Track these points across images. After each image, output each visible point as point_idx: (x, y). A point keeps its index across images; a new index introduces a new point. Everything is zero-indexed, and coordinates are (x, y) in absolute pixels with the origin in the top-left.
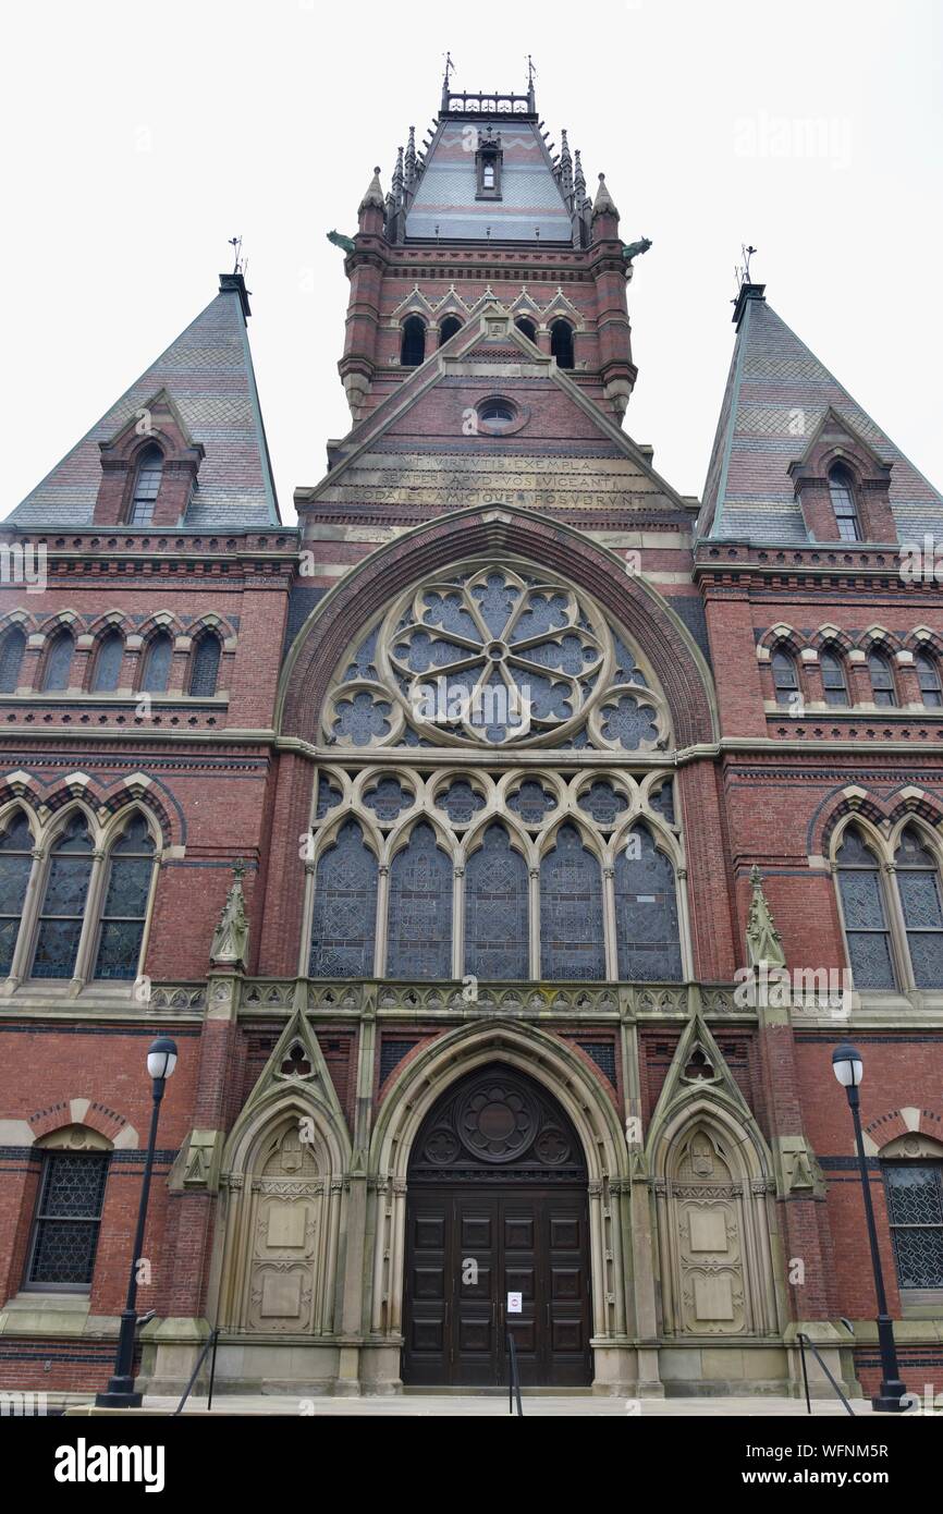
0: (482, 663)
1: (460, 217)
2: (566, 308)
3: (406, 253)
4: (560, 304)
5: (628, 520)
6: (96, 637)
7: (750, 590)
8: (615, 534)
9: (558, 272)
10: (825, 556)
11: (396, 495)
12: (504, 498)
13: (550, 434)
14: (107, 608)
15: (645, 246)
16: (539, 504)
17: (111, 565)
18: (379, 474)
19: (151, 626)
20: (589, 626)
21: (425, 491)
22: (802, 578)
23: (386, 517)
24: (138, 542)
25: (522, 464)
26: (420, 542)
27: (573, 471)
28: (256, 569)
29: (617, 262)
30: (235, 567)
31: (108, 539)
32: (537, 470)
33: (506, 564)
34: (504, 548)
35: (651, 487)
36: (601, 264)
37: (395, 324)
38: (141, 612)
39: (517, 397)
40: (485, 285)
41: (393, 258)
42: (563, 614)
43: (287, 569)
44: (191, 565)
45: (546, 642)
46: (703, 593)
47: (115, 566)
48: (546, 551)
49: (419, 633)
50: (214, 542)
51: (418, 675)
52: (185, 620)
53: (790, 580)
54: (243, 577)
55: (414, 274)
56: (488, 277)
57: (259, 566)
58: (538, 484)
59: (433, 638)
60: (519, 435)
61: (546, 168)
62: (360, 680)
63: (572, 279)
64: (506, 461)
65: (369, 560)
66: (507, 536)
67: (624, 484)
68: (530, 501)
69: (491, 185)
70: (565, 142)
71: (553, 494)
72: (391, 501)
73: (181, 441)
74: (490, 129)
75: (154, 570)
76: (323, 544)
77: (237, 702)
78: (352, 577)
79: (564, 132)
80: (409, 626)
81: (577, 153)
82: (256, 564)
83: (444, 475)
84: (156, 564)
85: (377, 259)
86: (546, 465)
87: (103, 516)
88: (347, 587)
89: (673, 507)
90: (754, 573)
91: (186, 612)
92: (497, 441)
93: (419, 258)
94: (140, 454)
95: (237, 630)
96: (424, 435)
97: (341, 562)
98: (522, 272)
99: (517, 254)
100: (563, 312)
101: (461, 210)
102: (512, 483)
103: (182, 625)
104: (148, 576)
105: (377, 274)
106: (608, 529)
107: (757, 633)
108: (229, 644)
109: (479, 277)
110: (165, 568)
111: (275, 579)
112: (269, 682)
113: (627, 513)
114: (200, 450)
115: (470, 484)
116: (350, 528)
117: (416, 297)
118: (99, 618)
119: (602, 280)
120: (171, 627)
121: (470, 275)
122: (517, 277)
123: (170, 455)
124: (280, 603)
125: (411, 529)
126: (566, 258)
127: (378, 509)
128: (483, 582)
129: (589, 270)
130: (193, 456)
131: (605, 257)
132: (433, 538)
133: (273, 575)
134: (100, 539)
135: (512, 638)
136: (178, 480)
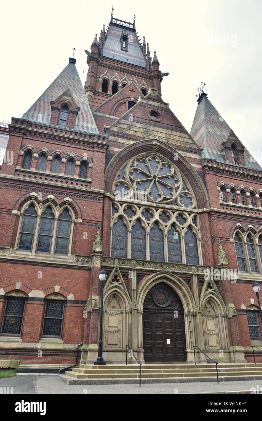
0: (151, 180)
1: (117, 54)
2: (145, 86)
3: (104, 61)
4: (144, 84)
5: (186, 149)
6: (53, 157)
7: (215, 172)
8: (184, 153)
9: (144, 76)
10: (231, 167)
11: (131, 132)
12: (158, 138)
13: (168, 123)
14: (56, 149)
15: (167, 74)
16: (166, 141)
17: (57, 137)
18: (126, 125)
19: (69, 157)
20: (176, 175)
21: (138, 132)
22: (227, 171)
23: (129, 138)
24: (64, 132)
25: (162, 130)
26: (137, 146)
27: (173, 134)
28: (97, 146)
29: (160, 77)
30: (91, 144)
31: (55, 130)
32: (165, 132)
33: (157, 155)
34: (156, 151)
35: (192, 142)
36: (155, 76)
37: (100, 80)
38: (66, 152)
39: (160, 112)
40: (125, 75)
41: (101, 61)
42: (170, 171)
43: (105, 147)
44: (79, 141)
45: (167, 177)
46: (205, 171)
47: (58, 138)
48: (167, 154)
49: (136, 170)
50: (85, 136)
51: (136, 181)
52: (78, 157)
53: (224, 171)
54: (94, 147)
55: (106, 67)
56: (126, 73)
57: (98, 145)
58: (166, 136)
59: (139, 172)
60: (160, 122)
61: (139, 46)
62: (121, 180)
63: (147, 78)
64: (158, 128)
65: (124, 149)
66: (158, 148)
67: (186, 140)
68: (164, 140)
69: (125, 47)
70: (144, 40)
71: (169, 139)
72: (130, 133)
73: (74, 105)
74: (125, 31)
75: (69, 141)
76: (113, 142)
77: (94, 182)
78: (121, 152)
79: (144, 37)
80: (133, 168)
81: (148, 44)
82: (97, 144)
83: (143, 129)
84: (70, 139)
85: (97, 60)
86: (167, 131)
87: (53, 122)
88: (120, 155)
89: (197, 148)
90: (217, 168)
91: (78, 154)
92: (155, 123)
93: (108, 63)
94: (62, 107)
95: (93, 162)
96: (137, 117)
97: (118, 148)
98: (135, 73)
99: (134, 68)
100: (145, 87)
101: (117, 52)
102: (159, 134)
103: (77, 158)
104: (67, 142)
105: (96, 64)
106: (182, 151)
107: (217, 183)
108: (90, 165)
109: (123, 72)
110: (72, 141)
111: (102, 149)
112: (102, 177)
113: (187, 148)
114: (79, 109)
115: (149, 132)
116: (120, 139)
117: (106, 73)
118: (54, 152)
119: (155, 81)
120: (74, 158)
121: (121, 71)
122: (133, 75)
123: (71, 109)
124: (104, 156)
125: (135, 142)
126: (146, 72)
127: (126, 135)
128: (151, 159)
129: (152, 77)
130: (76, 110)
131: (157, 75)
132: (141, 145)
133: (102, 148)
134: (53, 129)
135: (158, 175)
136: (73, 116)
